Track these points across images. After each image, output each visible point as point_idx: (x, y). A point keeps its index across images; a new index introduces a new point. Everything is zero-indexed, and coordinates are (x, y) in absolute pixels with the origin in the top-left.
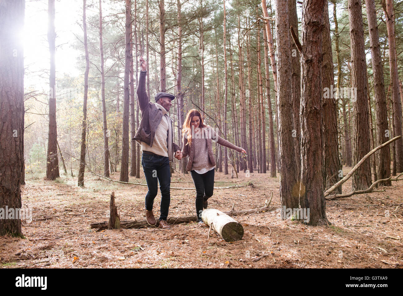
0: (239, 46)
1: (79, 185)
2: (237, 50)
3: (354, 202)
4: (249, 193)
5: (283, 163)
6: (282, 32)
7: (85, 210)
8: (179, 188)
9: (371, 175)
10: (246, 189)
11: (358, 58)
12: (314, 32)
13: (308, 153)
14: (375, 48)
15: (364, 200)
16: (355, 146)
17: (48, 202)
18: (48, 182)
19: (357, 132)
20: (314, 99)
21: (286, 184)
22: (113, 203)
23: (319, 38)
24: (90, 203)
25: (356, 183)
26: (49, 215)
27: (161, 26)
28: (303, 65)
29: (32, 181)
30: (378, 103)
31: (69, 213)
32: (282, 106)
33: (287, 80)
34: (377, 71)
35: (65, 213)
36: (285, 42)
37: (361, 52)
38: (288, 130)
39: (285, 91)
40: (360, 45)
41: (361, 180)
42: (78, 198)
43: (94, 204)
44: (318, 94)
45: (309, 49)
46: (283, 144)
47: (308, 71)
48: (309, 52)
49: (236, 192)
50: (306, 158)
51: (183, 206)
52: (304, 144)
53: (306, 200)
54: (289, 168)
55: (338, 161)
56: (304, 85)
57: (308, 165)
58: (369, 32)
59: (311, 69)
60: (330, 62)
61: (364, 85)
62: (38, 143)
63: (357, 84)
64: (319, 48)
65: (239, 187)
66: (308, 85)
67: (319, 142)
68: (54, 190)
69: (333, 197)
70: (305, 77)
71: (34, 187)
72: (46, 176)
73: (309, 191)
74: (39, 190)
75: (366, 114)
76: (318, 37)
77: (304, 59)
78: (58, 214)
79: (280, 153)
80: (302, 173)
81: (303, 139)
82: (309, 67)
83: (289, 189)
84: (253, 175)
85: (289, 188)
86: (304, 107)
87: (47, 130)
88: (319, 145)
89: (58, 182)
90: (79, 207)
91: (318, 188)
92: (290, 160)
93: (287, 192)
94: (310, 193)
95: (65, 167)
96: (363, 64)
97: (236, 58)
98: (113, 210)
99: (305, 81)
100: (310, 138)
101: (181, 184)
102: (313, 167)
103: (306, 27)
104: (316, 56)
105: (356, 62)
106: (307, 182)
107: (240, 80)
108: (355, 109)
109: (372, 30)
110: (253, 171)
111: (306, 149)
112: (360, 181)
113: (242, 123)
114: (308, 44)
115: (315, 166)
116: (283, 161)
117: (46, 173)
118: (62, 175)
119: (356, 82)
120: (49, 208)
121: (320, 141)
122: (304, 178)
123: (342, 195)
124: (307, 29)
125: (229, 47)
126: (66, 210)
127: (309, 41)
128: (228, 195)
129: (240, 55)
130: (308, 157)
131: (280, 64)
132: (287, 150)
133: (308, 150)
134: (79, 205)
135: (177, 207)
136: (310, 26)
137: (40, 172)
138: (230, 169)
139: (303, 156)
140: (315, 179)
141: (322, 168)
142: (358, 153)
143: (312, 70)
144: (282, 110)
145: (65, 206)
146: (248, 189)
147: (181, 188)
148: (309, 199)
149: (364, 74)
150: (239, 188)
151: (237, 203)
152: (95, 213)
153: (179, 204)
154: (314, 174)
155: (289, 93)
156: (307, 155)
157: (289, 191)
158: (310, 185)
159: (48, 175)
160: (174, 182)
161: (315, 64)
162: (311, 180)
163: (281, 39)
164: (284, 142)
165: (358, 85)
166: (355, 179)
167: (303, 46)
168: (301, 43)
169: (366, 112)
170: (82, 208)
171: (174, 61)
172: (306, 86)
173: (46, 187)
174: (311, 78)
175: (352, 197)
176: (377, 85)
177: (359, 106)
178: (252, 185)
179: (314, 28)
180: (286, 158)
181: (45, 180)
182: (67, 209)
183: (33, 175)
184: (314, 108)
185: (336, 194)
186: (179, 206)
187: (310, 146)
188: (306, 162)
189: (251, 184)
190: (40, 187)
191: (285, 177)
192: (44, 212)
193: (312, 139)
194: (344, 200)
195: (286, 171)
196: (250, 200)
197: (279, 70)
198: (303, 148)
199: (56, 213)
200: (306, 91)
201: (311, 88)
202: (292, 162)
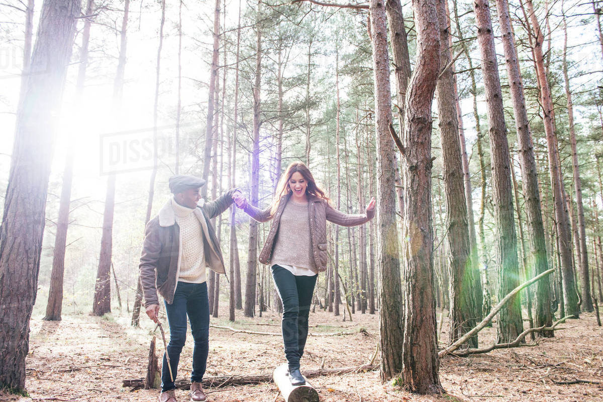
0: (357, 145)
1: (132, 325)
2: (355, 151)
3: (493, 359)
4: (359, 343)
5: (383, 303)
6: (383, 129)
7: (128, 359)
8: (266, 333)
9: (522, 322)
10: (355, 337)
11: (500, 165)
12: (420, 130)
13: (414, 291)
14: (525, 151)
15: (509, 357)
16: (500, 281)
17: (82, 346)
18: (93, 319)
19: (502, 262)
20: (420, 218)
21: (387, 333)
22: (153, 353)
23: (426, 139)
24: (136, 350)
25: (502, 332)
26: (77, 366)
27: (255, 118)
28: (406, 173)
29: (73, 316)
30: (531, 223)
31: (105, 364)
32: (383, 225)
33: (389, 191)
34: (530, 181)
35: (99, 363)
36: (387, 142)
37: (503, 157)
38: (390, 259)
39: (386, 205)
40: (502, 147)
41: (509, 329)
42: (124, 343)
43: (142, 351)
44: (426, 211)
45: (413, 152)
46: (383, 277)
47: (413, 181)
48: (414, 156)
49: (342, 341)
50: (411, 297)
51: (263, 359)
52: (409, 278)
53: (412, 357)
54: (391, 311)
55: (472, 302)
56: (408, 199)
57: (414, 307)
58: (517, 132)
59: (416, 178)
60: (458, 168)
61: (509, 199)
62: (89, 264)
63: (499, 198)
64: (426, 151)
65: (347, 334)
66: (413, 199)
67: (428, 275)
68: (98, 329)
69: (465, 353)
70: (409, 188)
71: (73, 325)
72: (92, 310)
73: (415, 344)
74: (78, 330)
75: (512, 239)
76: (424, 137)
77: (408, 165)
78: (90, 364)
79: (380, 290)
80: (406, 319)
81: (407, 272)
82: (414, 175)
83: (390, 341)
84: (373, 318)
85: (390, 338)
86: (408, 228)
87: (99, 248)
88: (429, 280)
89: (107, 319)
90: (121, 355)
91: (427, 341)
92: (392, 300)
93: (387, 344)
94: (417, 347)
95: (119, 299)
96: (506, 172)
97: (353, 160)
98: (152, 361)
99: (409, 194)
100: (416, 270)
101: (271, 327)
102: (421, 310)
103: (410, 124)
104: (422, 162)
105: (497, 169)
106: (413, 332)
107: (358, 188)
108: (499, 232)
109: (520, 129)
110: (375, 312)
111: (410, 286)
112: (507, 330)
113: (360, 246)
114: (412, 146)
115: (422, 309)
116: (383, 301)
117: (92, 306)
118: (114, 309)
119: (499, 195)
120: (80, 355)
121: (430, 275)
122: (409, 325)
123: (477, 350)
124: (411, 127)
125: (344, 147)
126: (102, 359)
127: (414, 142)
128: (329, 345)
129: (358, 157)
130: (413, 296)
131: (381, 171)
132: (388, 286)
133: (414, 286)
134: (122, 352)
135: (255, 361)
136: (415, 123)
137: (86, 304)
138: (342, 308)
139: (408, 295)
140: (423, 327)
141: (433, 313)
142: (504, 291)
143: (418, 179)
144: (383, 231)
145: (101, 353)
146: (359, 338)
147: (269, 333)
148: (415, 355)
149: (508, 186)
150: (346, 336)
151: (339, 357)
152: (140, 365)
153: (259, 355)
154: (422, 321)
155: (392, 209)
156: (412, 293)
157: (391, 344)
158: (417, 336)
159: (94, 309)
160: (262, 325)
161: (422, 171)
162: (418, 329)
163: (382, 138)
164: (385, 275)
165: (500, 200)
166: (501, 328)
167: (406, 148)
168: (405, 144)
169: (512, 235)
170: (124, 357)
171: (273, 162)
172: (411, 200)
173: (88, 325)
174: (417, 190)
175: (492, 353)
176: (529, 199)
177: (503, 227)
178: (365, 331)
179: (420, 126)
180: (387, 297)
181: (90, 315)
182: (103, 357)
183: (76, 308)
184: (421, 229)
185: (470, 347)
186: (259, 358)
187: (416, 281)
188: (411, 302)
189: (363, 331)
190: (81, 325)
191: (385, 323)
192: (72, 360)
193: (419, 271)
194: (480, 356)
195: (387, 314)
196: (359, 353)
197: (379, 179)
198: (407, 283)
199: (87, 362)
200: (410, 207)
201: (416, 204)
202: (395, 302)
